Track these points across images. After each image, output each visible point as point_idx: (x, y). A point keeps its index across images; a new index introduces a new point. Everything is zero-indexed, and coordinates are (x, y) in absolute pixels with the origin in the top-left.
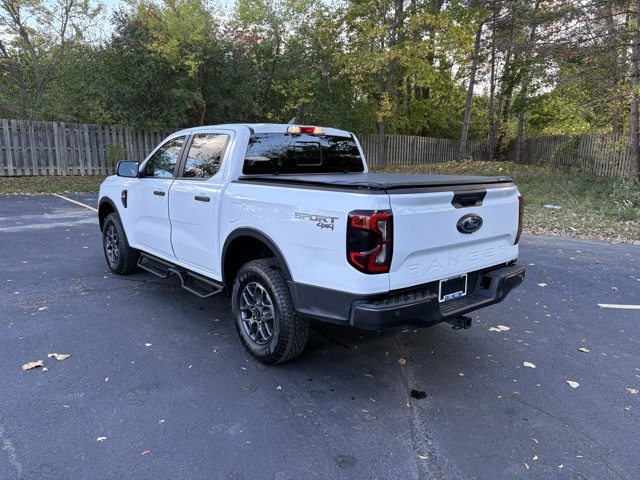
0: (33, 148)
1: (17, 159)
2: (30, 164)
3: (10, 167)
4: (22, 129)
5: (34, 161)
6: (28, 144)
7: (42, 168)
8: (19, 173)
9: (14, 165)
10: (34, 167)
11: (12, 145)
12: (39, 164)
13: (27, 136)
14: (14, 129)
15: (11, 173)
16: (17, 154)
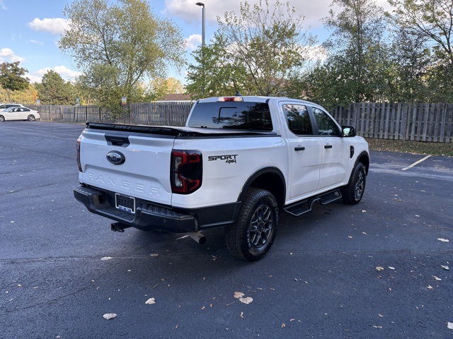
0: (443, 123)
1: (430, 130)
2: (439, 134)
3: (424, 135)
4: (439, 109)
5: (442, 132)
6: (440, 120)
7: (447, 137)
8: (430, 140)
9: (427, 134)
10: (441, 137)
11: (429, 120)
12: (445, 135)
13: (441, 114)
14: (432, 109)
15: (424, 139)
16: (430, 126)
